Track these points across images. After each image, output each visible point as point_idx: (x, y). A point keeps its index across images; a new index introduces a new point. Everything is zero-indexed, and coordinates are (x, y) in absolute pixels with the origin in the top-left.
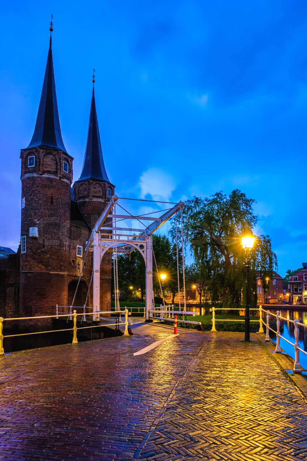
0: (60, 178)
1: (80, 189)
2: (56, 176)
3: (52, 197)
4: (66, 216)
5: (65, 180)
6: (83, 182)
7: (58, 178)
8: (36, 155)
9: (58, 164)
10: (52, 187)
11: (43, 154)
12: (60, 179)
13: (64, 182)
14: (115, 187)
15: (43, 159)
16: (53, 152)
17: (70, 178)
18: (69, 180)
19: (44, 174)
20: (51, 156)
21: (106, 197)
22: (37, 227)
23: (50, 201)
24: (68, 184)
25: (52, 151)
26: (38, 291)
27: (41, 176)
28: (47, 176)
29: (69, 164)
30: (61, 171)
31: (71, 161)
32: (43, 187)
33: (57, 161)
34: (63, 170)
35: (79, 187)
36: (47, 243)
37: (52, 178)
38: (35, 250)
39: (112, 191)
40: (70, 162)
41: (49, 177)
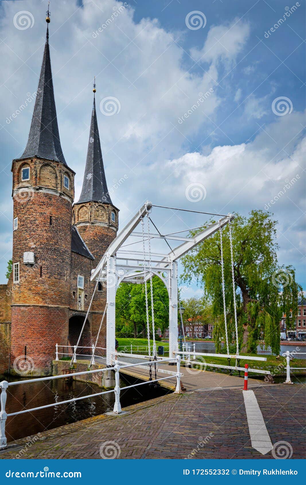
0: (61, 194)
1: (80, 212)
2: (55, 192)
3: (51, 217)
4: (67, 240)
5: (66, 198)
6: (84, 204)
7: (58, 195)
8: (32, 166)
9: (58, 178)
10: (51, 205)
11: (41, 165)
12: (60, 195)
13: (65, 199)
14: (119, 210)
15: (40, 171)
16: (52, 163)
17: (72, 196)
18: (70, 197)
19: (41, 189)
20: (49, 168)
21: (110, 222)
22: (33, 252)
23: (49, 221)
24: (69, 202)
25: (51, 162)
26: (34, 327)
27: (38, 191)
28: (45, 192)
29: (70, 179)
32: (41, 205)
33: (56, 175)
34: (63, 187)
35: (79, 209)
36: (46, 271)
37: (51, 194)
38: (31, 279)
39: (116, 215)
40: (72, 177)
41: (47, 193)
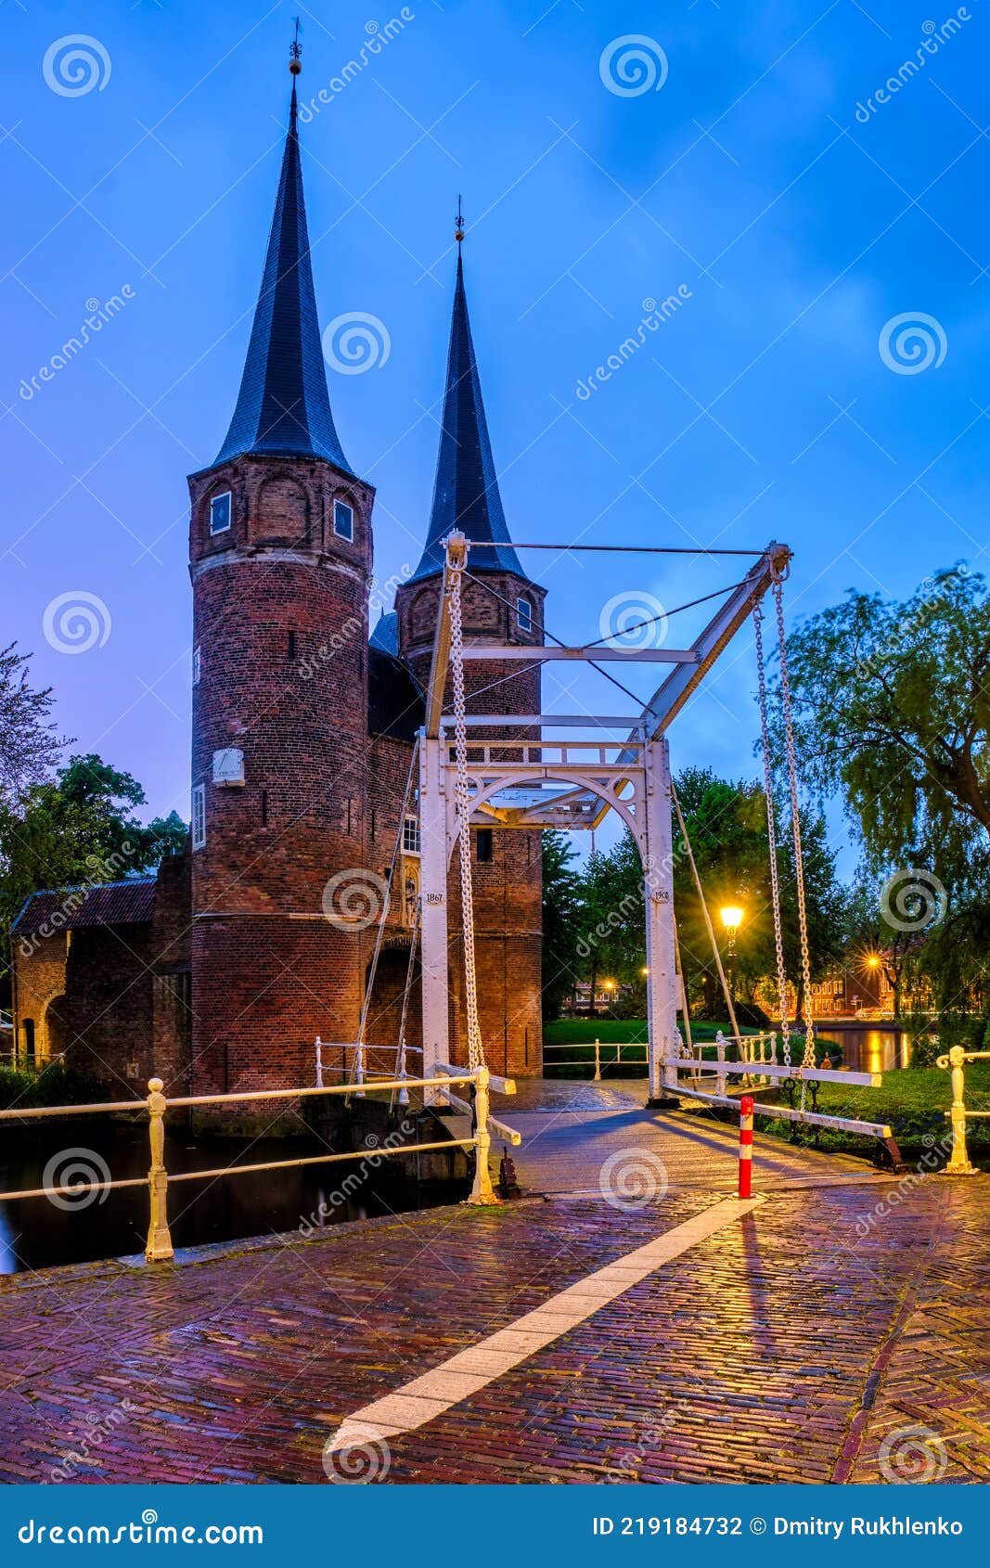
0: (322, 559)
1: (416, 610)
2: (305, 554)
3: (292, 633)
4: (349, 700)
5: (343, 569)
6: (426, 585)
7: (314, 562)
8: (236, 486)
9: (313, 511)
10: (292, 595)
11: (259, 480)
12: (320, 563)
13: (336, 574)
14: (546, 592)
15: (259, 498)
16: (295, 467)
17: (363, 559)
18: (356, 566)
19: (263, 552)
20: (288, 484)
21: (512, 631)
22: (240, 748)
23: (286, 648)
24: (352, 581)
25: (291, 467)
26: (247, 985)
27: (253, 560)
28: (273, 559)
29: (357, 509)
30: (326, 534)
31: (364, 499)
32: (260, 600)
33: (308, 502)
34: (331, 535)
35: (413, 602)
36: (278, 804)
37: (290, 563)
38: (234, 834)
39: (534, 607)
40: (361, 503)
41: (280, 559)
